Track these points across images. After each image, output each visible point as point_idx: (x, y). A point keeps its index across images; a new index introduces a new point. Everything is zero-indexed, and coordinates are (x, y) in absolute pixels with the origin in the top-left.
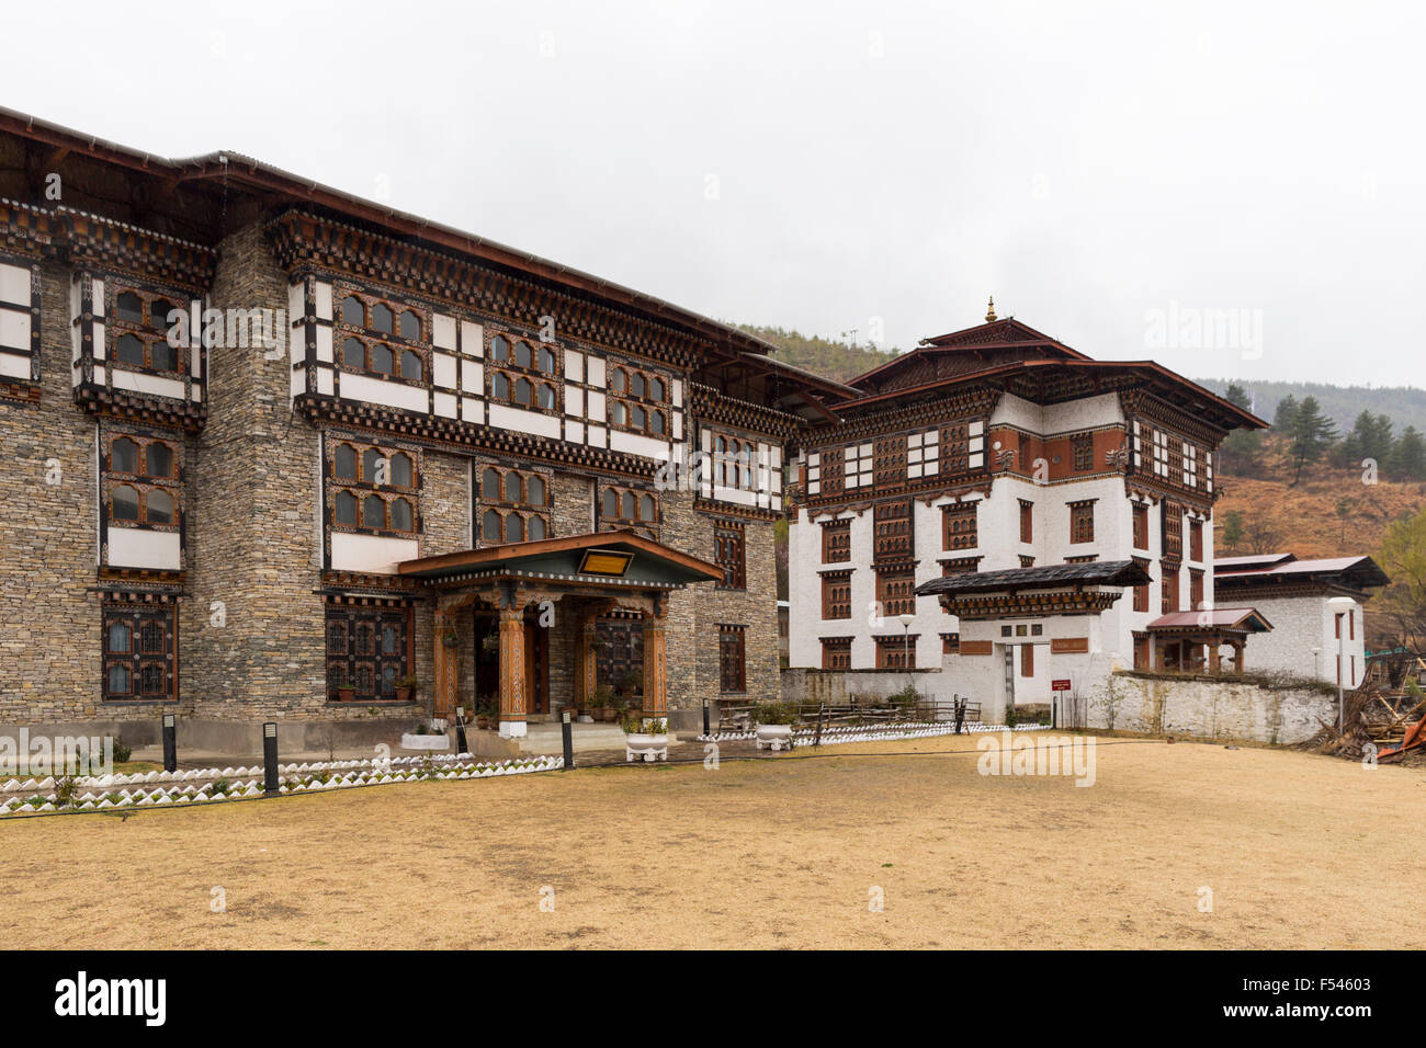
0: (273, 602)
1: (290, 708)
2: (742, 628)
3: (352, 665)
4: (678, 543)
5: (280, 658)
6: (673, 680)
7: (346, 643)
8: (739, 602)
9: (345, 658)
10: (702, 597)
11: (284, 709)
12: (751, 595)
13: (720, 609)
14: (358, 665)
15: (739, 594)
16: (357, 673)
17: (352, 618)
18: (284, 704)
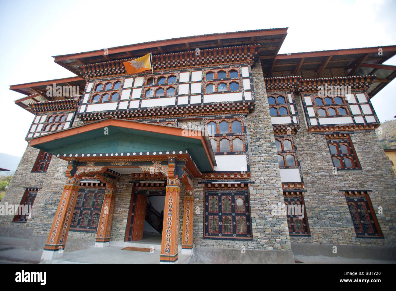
0: (56, 186)
1: (46, 230)
2: (366, 192)
3: (82, 211)
4: (263, 142)
5: (51, 208)
6: (267, 227)
7: (82, 202)
8: (358, 176)
9: (80, 209)
10: (325, 176)
11: (43, 230)
12: (366, 171)
13: (341, 181)
14: (84, 212)
15: (356, 171)
16: (83, 215)
17: (86, 192)
18: (45, 228)
